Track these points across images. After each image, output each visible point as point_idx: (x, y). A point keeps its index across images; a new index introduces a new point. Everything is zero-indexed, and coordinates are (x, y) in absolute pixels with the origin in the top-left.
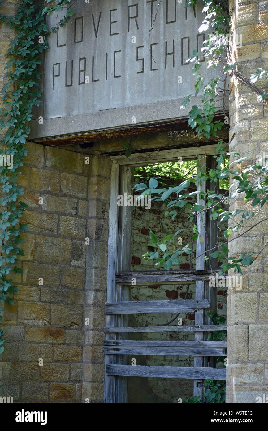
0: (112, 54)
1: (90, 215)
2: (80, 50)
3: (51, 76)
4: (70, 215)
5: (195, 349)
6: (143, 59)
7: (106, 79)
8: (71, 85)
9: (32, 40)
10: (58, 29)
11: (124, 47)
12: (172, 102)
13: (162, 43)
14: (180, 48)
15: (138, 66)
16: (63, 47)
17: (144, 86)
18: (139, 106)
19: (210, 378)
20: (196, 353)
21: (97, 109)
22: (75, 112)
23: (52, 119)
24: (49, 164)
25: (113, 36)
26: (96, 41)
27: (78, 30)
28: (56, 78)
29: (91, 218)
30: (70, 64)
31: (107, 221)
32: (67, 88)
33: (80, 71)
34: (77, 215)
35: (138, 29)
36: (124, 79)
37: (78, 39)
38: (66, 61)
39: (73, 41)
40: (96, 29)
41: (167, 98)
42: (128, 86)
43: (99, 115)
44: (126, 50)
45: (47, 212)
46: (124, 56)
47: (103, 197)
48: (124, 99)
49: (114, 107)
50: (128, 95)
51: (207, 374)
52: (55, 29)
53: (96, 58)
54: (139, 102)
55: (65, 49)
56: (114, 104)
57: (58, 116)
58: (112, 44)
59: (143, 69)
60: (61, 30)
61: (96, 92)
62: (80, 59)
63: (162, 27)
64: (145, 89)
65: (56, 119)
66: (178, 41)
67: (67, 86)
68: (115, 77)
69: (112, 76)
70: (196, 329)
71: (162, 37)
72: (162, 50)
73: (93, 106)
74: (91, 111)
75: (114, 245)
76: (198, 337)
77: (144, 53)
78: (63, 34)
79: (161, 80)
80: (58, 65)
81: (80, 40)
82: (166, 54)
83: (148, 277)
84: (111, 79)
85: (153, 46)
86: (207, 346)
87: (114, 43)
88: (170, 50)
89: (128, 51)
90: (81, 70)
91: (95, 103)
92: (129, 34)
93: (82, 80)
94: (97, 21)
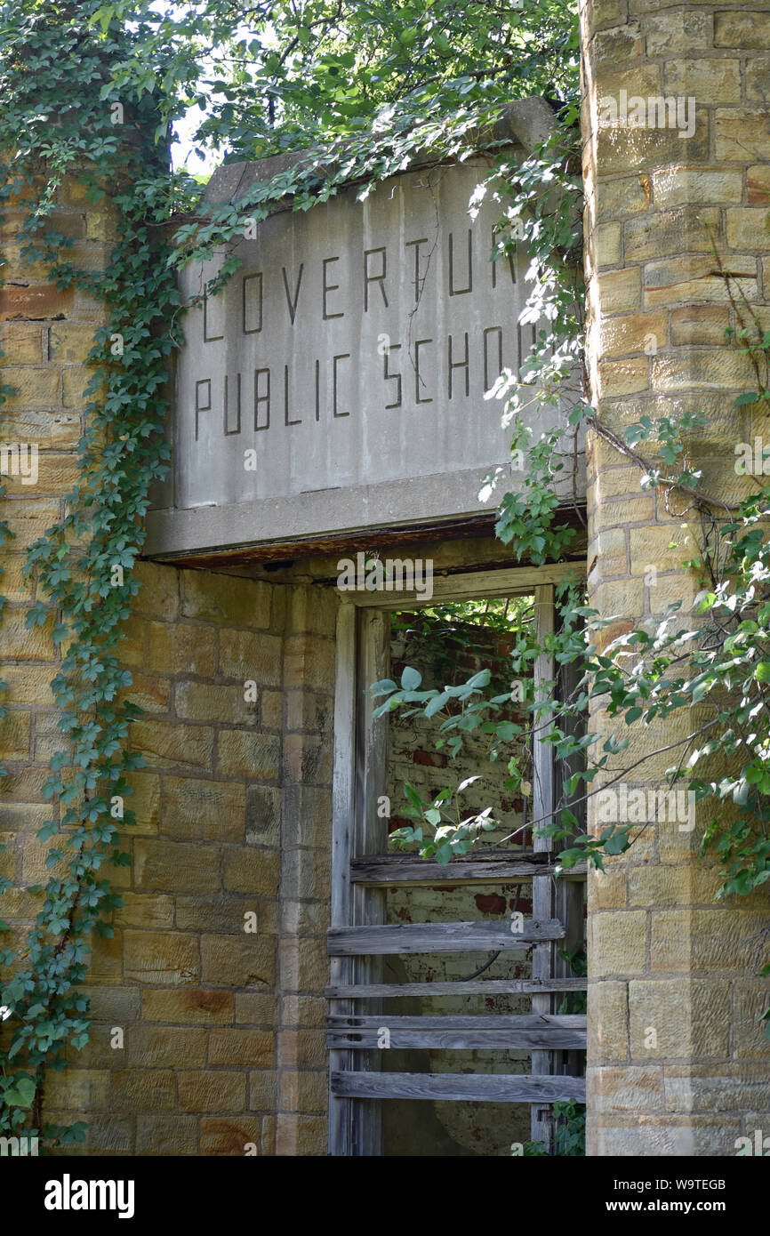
0: (330, 362)
1: (289, 726)
2: (256, 350)
3: (192, 410)
4: (241, 726)
5: (533, 1035)
6: (400, 375)
7: (318, 419)
8: (238, 431)
9: (145, 326)
10: (205, 299)
11: (357, 346)
12: (466, 475)
13: (440, 340)
14: (481, 352)
15: (388, 391)
16: (218, 342)
17: (402, 437)
18: (392, 485)
19: (567, 1100)
20: (536, 1043)
21: (297, 488)
22: (248, 496)
23: (194, 510)
24: (190, 610)
25: (331, 320)
26: (291, 330)
27: (252, 303)
28: (202, 415)
29: (292, 732)
30: (235, 382)
31: (328, 737)
32: (229, 437)
33: (257, 400)
34: (258, 727)
35: (387, 305)
36: (357, 421)
37: (252, 324)
38: (224, 374)
39: (241, 329)
40: (293, 304)
41: (454, 467)
42: (365, 437)
43: (303, 503)
44: (361, 353)
45: (187, 723)
46: (356, 367)
47: (318, 683)
48: (356, 466)
49: (336, 485)
50: (367, 458)
51: (559, 1092)
52: (197, 299)
53: (294, 370)
54: (392, 475)
55: (221, 348)
56: (336, 478)
57: (210, 503)
58: (330, 339)
59: (400, 398)
60: (212, 302)
61: (294, 450)
62: (258, 372)
63: (440, 302)
64: (404, 445)
65: (204, 509)
66: (476, 337)
67: (227, 433)
68: (336, 415)
69: (331, 413)
70: (536, 989)
71: (440, 327)
72: (441, 357)
73: (289, 481)
74: (283, 493)
75: (346, 791)
76: (540, 1005)
77: (401, 362)
78: (216, 312)
79: (441, 424)
80: (206, 385)
81: (256, 327)
82: (451, 366)
83: (424, 869)
84: (328, 420)
85: (421, 347)
86: (559, 1027)
87: (333, 337)
88: (458, 357)
89: (365, 355)
90: (260, 396)
91: (293, 475)
92: (367, 315)
93: (262, 422)
94: (293, 283)
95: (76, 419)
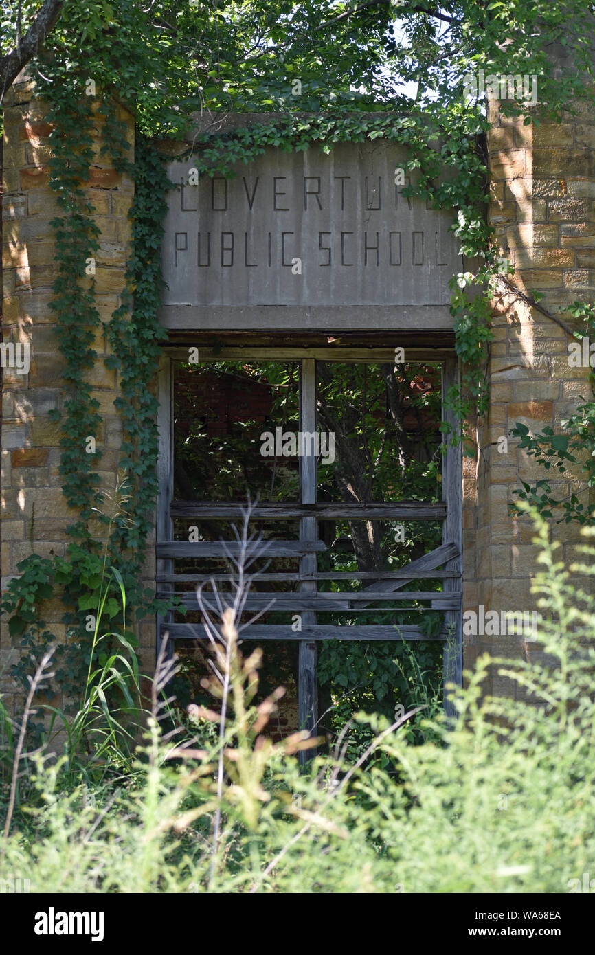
0: (279, 235)
2: (221, 221)
3: (171, 249)
5: (306, 603)
6: (330, 249)
7: (270, 265)
8: (208, 265)
10: (182, 186)
11: (299, 230)
12: (379, 308)
13: (359, 233)
14: (387, 244)
15: (322, 257)
16: (193, 212)
17: (332, 283)
18: (328, 308)
20: (308, 607)
21: (254, 302)
22: (216, 302)
23: (177, 307)
25: (280, 213)
26: (250, 214)
27: (220, 194)
28: (180, 253)
30: (206, 237)
32: (201, 268)
33: (223, 249)
35: (321, 209)
37: (220, 204)
38: (197, 231)
39: (211, 207)
40: (251, 198)
41: (368, 303)
43: (262, 312)
44: (302, 234)
46: (299, 241)
48: (299, 295)
49: (283, 304)
50: (306, 291)
52: (177, 185)
53: (252, 237)
54: (325, 302)
55: (196, 216)
56: (282, 300)
57: (186, 304)
58: (279, 222)
59: (330, 261)
60: (188, 189)
61: (252, 281)
62: (224, 233)
63: (359, 213)
64: (333, 287)
65: (182, 307)
66: (384, 234)
67: (200, 265)
68: (283, 265)
69: (279, 263)
71: (359, 226)
72: (360, 242)
73: (248, 298)
74: (244, 304)
76: (308, 588)
77: (332, 240)
78: (191, 195)
79: (359, 279)
80: (183, 235)
81: (223, 207)
82: (366, 248)
84: (278, 267)
85: (346, 236)
86: (324, 599)
87: (282, 222)
88: (371, 243)
89: (305, 235)
90: (225, 247)
91: (251, 294)
92: (307, 213)
93: (227, 261)
94: (251, 187)
95: (123, 250)
